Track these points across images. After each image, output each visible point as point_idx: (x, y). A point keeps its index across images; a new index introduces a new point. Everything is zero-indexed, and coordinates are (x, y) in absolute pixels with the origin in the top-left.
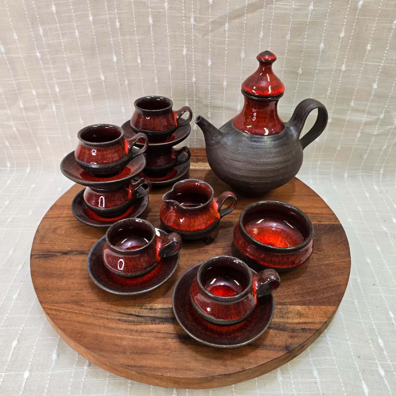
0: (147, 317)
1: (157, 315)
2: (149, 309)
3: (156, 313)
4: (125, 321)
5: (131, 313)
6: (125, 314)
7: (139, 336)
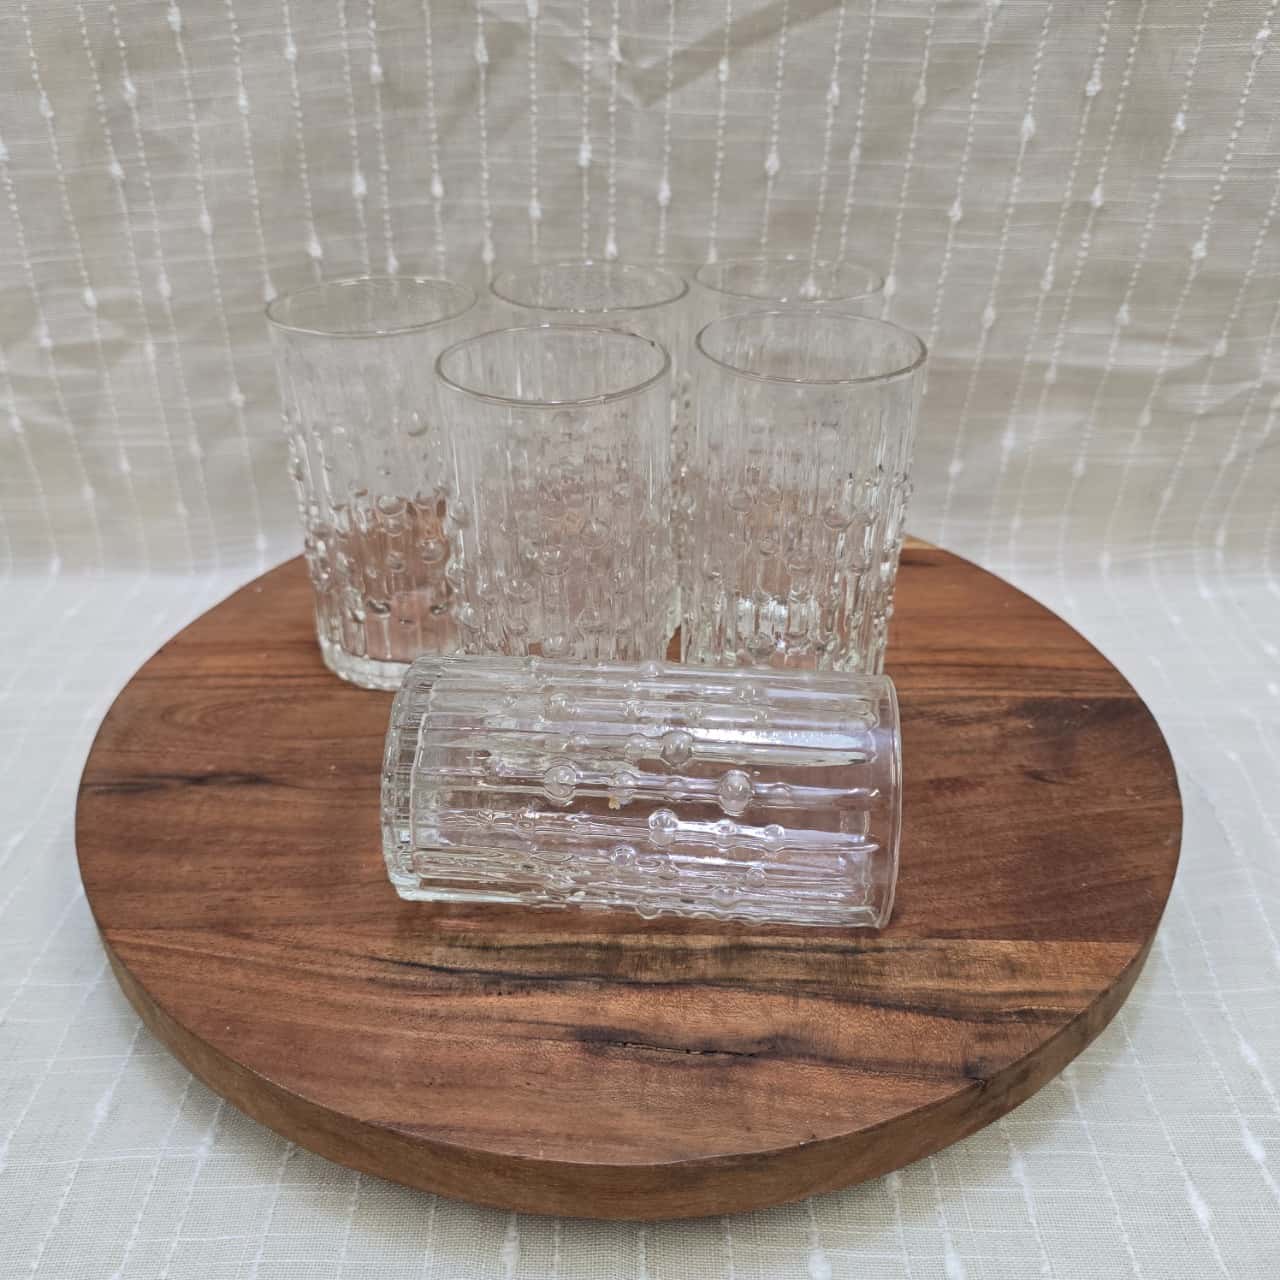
0: (470, 971)
1: (505, 968)
2: (479, 948)
3: (499, 960)
4: (393, 985)
5: (416, 960)
6: (395, 962)
7: (441, 1031)
